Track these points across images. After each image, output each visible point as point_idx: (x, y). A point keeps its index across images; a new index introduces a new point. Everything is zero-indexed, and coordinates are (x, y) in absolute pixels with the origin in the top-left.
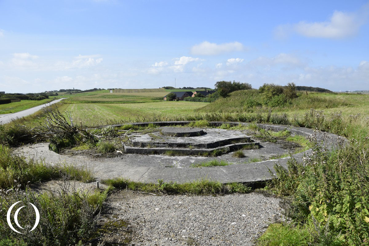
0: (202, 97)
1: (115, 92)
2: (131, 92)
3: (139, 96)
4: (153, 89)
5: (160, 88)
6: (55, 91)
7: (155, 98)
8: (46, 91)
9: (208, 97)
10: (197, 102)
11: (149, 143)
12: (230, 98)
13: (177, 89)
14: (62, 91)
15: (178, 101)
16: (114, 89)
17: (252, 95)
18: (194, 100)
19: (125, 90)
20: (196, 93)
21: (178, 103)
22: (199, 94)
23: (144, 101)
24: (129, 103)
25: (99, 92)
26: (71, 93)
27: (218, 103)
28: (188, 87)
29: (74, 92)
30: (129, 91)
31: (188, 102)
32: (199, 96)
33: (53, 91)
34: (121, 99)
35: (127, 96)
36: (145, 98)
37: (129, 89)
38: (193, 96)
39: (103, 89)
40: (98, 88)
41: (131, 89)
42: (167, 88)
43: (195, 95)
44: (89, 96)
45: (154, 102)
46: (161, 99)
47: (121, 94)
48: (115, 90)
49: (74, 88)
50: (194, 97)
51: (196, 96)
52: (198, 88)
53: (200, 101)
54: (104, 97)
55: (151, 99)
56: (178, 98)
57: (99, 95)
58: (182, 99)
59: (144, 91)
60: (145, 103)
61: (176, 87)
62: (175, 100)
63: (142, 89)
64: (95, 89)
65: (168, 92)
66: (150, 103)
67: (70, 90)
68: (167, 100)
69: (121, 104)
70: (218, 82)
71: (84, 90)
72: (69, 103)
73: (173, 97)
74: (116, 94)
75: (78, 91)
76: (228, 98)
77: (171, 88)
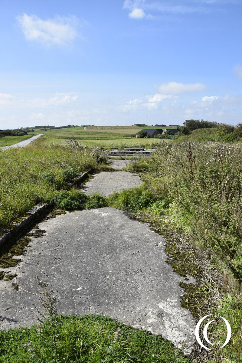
0: (172, 134)
1: (88, 129)
2: (104, 129)
3: (112, 133)
4: (126, 126)
5: (132, 125)
6: (31, 128)
7: (127, 135)
8: (22, 128)
9: (177, 135)
10: (167, 139)
11: (118, 152)
12: (190, 135)
13: (149, 126)
14: (37, 127)
15: (148, 138)
16: (87, 126)
17: (210, 133)
18: (164, 137)
19: (98, 126)
20: (166, 131)
21: (148, 140)
22: (169, 132)
23: (116, 138)
24: (102, 139)
25: (73, 129)
26: (46, 129)
27: (180, 140)
28: (160, 125)
29: (49, 128)
30: (102, 128)
31: (157, 139)
32: (169, 134)
33: (28, 127)
34: (95, 136)
35: (100, 133)
36: (117, 135)
37: (102, 126)
38: (163, 133)
39: (77, 126)
40: (72, 125)
41: (104, 126)
42: (139, 125)
43: (165, 132)
44: (65, 133)
45: (126, 139)
46: (133, 136)
47: (95, 130)
48: (89, 127)
49: (48, 125)
50: (164, 135)
51: (166, 134)
52: (171, 125)
53: (170, 139)
54: (78, 133)
55: (122, 135)
56: (149, 135)
57: (73, 132)
58: (153, 137)
59: (117, 128)
60: (118, 140)
61: (149, 125)
62: (145, 138)
63: (115, 126)
64: (69, 126)
65: (140, 129)
66: (122, 140)
67: (45, 127)
68: (139, 137)
69: (95, 140)
70: (187, 121)
71: (58, 127)
72: (48, 139)
73: (143, 135)
74: (89, 130)
75: (52, 128)
76: (189, 136)
77: (144, 125)
